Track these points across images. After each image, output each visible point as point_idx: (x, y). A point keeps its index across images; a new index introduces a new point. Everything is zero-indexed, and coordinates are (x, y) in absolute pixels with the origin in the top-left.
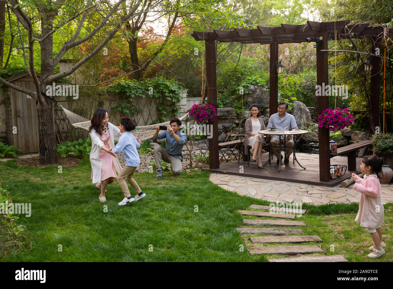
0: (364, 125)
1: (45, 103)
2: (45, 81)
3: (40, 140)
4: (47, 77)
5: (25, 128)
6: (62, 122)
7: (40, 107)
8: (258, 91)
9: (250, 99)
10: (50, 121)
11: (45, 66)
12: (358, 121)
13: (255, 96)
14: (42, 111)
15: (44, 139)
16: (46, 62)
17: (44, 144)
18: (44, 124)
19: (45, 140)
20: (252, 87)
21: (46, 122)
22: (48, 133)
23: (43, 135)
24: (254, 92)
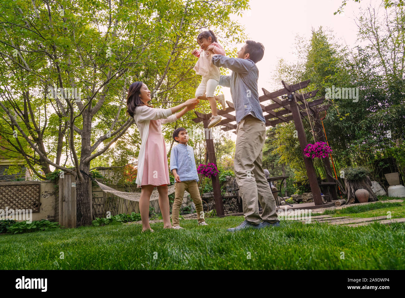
0: (307, 190)
1: (83, 178)
2: (84, 161)
3: (77, 209)
4: (86, 158)
5: (68, 210)
6: (98, 207)
7: (79, 181)
8: (232, 179)
9: (228, 185)
10: (86, 193)
11: (84, 151)
12: (302, 189)
13: (231, 183)
14: (80, 184)
15: (80, 207)
16: (85, 148)
17: (81, 212)
18: (81, 195)
19: (82, 208)
20: (228, 177)
21: (83, 193)
22: (84, 202)
23: (80, 204)
24: (230, 180)
